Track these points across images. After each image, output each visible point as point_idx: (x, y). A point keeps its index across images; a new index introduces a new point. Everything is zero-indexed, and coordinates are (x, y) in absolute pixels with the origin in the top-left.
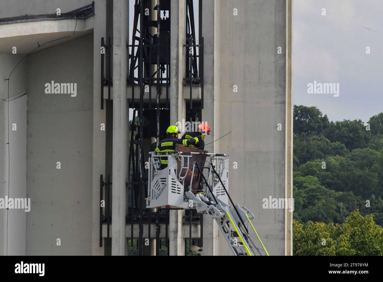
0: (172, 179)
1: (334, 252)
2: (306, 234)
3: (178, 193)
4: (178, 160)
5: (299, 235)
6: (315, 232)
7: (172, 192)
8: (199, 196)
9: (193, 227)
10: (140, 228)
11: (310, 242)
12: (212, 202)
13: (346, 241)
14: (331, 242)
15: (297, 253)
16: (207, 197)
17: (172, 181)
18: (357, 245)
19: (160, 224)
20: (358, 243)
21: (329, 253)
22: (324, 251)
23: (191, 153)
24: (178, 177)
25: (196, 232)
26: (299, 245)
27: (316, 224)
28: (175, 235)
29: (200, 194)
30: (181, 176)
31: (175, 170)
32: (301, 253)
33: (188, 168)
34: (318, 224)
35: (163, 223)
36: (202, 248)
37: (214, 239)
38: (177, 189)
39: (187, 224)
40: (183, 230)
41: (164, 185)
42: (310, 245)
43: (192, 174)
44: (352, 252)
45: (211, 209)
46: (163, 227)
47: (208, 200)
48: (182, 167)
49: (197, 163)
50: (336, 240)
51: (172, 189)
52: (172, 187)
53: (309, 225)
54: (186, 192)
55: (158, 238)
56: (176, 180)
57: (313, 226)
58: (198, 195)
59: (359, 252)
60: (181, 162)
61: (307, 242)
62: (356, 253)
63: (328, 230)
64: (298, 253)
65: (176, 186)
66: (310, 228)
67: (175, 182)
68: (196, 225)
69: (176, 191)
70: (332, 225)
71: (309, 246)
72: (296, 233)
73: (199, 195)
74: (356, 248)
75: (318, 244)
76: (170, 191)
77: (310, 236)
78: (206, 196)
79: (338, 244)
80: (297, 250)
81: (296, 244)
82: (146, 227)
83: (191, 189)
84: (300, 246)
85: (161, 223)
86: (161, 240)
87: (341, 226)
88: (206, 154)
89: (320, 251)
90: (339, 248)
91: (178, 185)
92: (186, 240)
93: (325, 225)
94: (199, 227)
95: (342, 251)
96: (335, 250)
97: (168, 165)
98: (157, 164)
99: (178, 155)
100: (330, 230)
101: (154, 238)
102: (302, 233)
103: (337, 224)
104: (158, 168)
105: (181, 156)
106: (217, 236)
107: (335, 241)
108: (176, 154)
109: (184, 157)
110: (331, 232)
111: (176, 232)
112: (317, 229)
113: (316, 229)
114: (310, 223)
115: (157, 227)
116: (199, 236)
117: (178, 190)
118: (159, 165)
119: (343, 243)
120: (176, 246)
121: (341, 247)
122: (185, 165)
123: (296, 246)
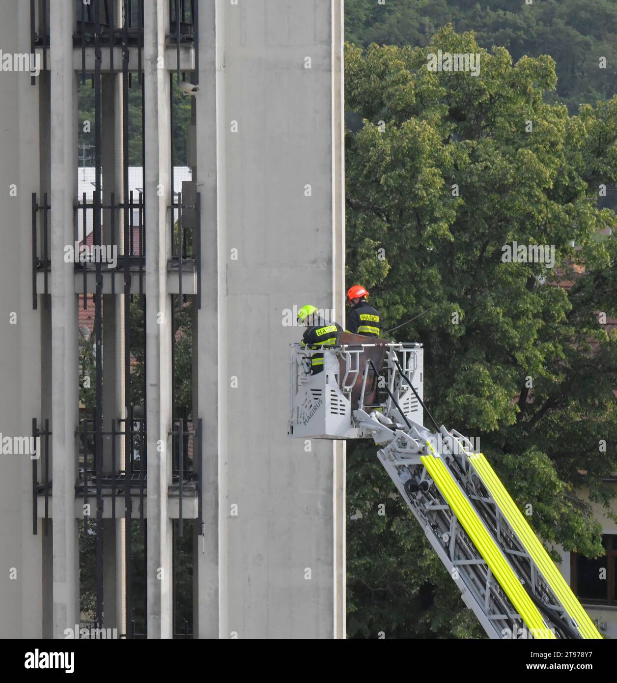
0: (332, 391)
1: (413, 92)
2: (368, 65)
3: (341, 414)
4: (340, 358)
5: (356, 66)
6: (381, 60)
7: (332, 413)
8: (376, 416)
9: (182, 53)
10: (96, 55)
11: (373, 77)
12: (398, 425)
13: (431, 75)
14: (407, 76)
15: (352, 94)
16: (389, 417)
17: (332, 395)
18: (449, 81)
19: (129, 49)
20: (450, 77)
21: (403, 93)
22: (396, 90)
23: (363, 345)
24: (341, 387)
25: (188, 60)
26: (356, 82)
27: (384, 47)
28: (153, 66)
29: (378, 413)
30: (346, 385)
31: (336, 375)
32: (359, 94)
33: (357, 371)
34: (386, 47)
35: (134, 47)
36: (197, 86)
37: (217, 73)
38: (339, 407)
39: (173, 48)
40: (166, 58)
41: (318, 400)
42: (374, 81)
43: (363, 380)
44: (440, 91)
45: (400, 437)
46: (134, 52)
47: (391, 423)
48: (349, 371)
49: (372, 362)
50: (415, 72)
51: (332, 408)
52: (332, 404)
53: (372, 50)
54: (355, 412)
55: (125, 70)
56: (338, 392)
57: (377, 51)
58: (373, 414)
59: (452, 92)
60: (345, 362)
61: (370, 76)
62: (447, 93)
63: (402, 57)
64: (354, 95)
65: (339, 403)
66: (374, 54)
67: (336, 396)
68: (187, 49)
69: (339, 411)
70: (409, 49)
71: (373, 83)
72: (350, 62)
73: (376, 414)
74: (446, 85)
75: (386, 79)
76: (328, 410)
77: (374, 67)
78: (388, 415)
79: (419, 80)
80: (353, 89)
81: (352, 81)
82: (105, 53)
83: (362, 406)
84: (357, 84)
85: (130, 46)
86: (130, 74)
87: (423, 51)
88: (386, 345)
89: (390, 91)
90: (419, 86)
91: (341, 401)
92: (171, 73)
93: (399, 50)
94: (193, 51)
95: (425, 91)
96: (414, 90)
97: (325, 369)
98: (305, 365)
99: (342, 349)
100: (406, 57)
101: (119, 71)
102: (360, 63)
103: (416, 48)
104: (307, 371)
105: (345, 352)
106: (222, 67)
107: (415, 74)
108: (337, 350)
109: (350, 353)
110: (407, 59)
111: (155, 61)
112: (385, 57)
113: (383, 55)
114: (374, 47)
115: (124, 53)
116: (193, 67)
117: (341, 409)
118: (308, 365)
119: (426, 78)
120: (155, 84)
121: (423, 83)
122: (354, 368)
123: (352, 84)
